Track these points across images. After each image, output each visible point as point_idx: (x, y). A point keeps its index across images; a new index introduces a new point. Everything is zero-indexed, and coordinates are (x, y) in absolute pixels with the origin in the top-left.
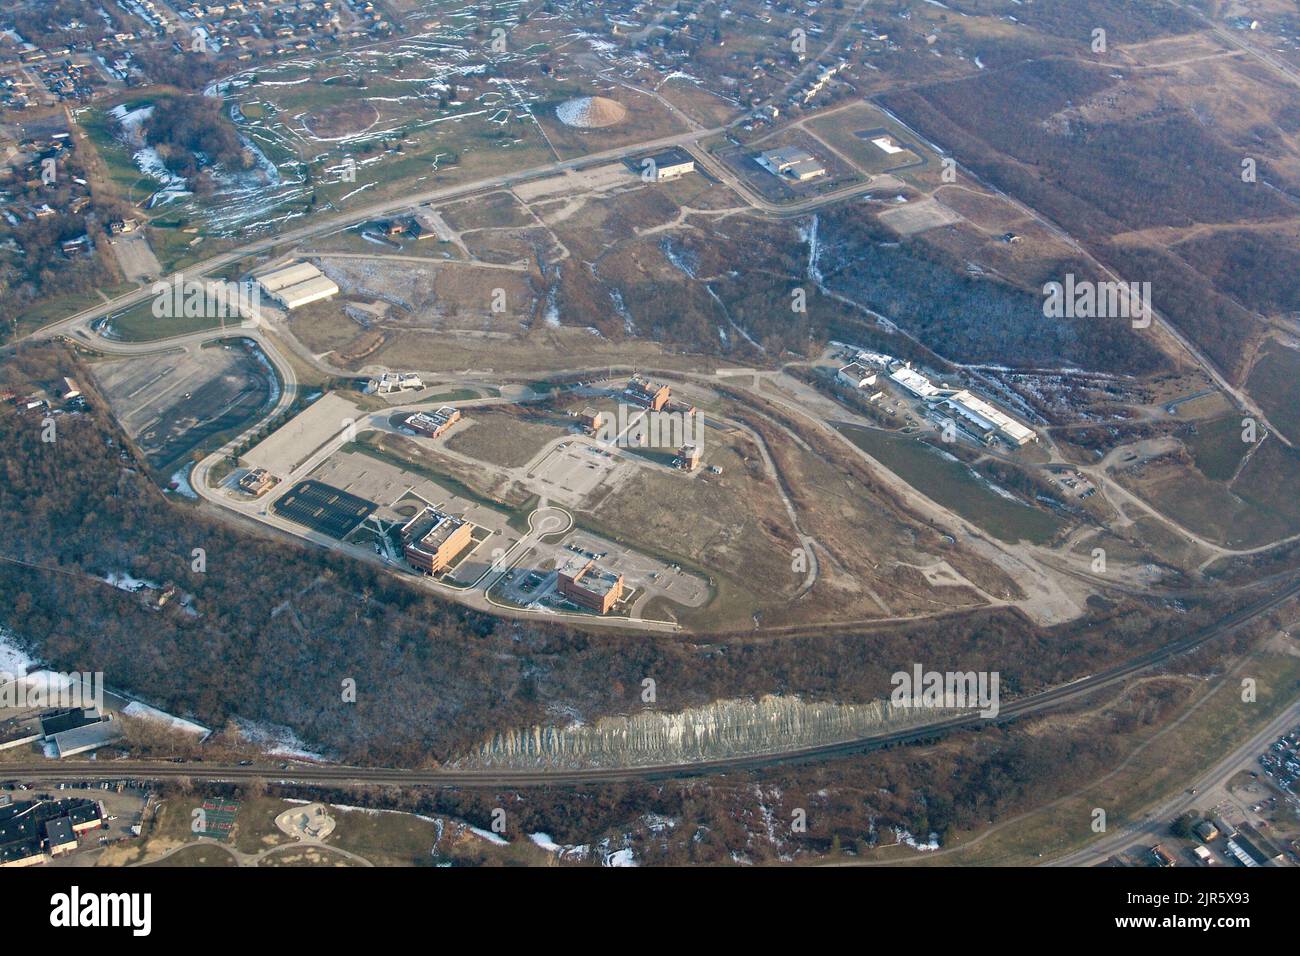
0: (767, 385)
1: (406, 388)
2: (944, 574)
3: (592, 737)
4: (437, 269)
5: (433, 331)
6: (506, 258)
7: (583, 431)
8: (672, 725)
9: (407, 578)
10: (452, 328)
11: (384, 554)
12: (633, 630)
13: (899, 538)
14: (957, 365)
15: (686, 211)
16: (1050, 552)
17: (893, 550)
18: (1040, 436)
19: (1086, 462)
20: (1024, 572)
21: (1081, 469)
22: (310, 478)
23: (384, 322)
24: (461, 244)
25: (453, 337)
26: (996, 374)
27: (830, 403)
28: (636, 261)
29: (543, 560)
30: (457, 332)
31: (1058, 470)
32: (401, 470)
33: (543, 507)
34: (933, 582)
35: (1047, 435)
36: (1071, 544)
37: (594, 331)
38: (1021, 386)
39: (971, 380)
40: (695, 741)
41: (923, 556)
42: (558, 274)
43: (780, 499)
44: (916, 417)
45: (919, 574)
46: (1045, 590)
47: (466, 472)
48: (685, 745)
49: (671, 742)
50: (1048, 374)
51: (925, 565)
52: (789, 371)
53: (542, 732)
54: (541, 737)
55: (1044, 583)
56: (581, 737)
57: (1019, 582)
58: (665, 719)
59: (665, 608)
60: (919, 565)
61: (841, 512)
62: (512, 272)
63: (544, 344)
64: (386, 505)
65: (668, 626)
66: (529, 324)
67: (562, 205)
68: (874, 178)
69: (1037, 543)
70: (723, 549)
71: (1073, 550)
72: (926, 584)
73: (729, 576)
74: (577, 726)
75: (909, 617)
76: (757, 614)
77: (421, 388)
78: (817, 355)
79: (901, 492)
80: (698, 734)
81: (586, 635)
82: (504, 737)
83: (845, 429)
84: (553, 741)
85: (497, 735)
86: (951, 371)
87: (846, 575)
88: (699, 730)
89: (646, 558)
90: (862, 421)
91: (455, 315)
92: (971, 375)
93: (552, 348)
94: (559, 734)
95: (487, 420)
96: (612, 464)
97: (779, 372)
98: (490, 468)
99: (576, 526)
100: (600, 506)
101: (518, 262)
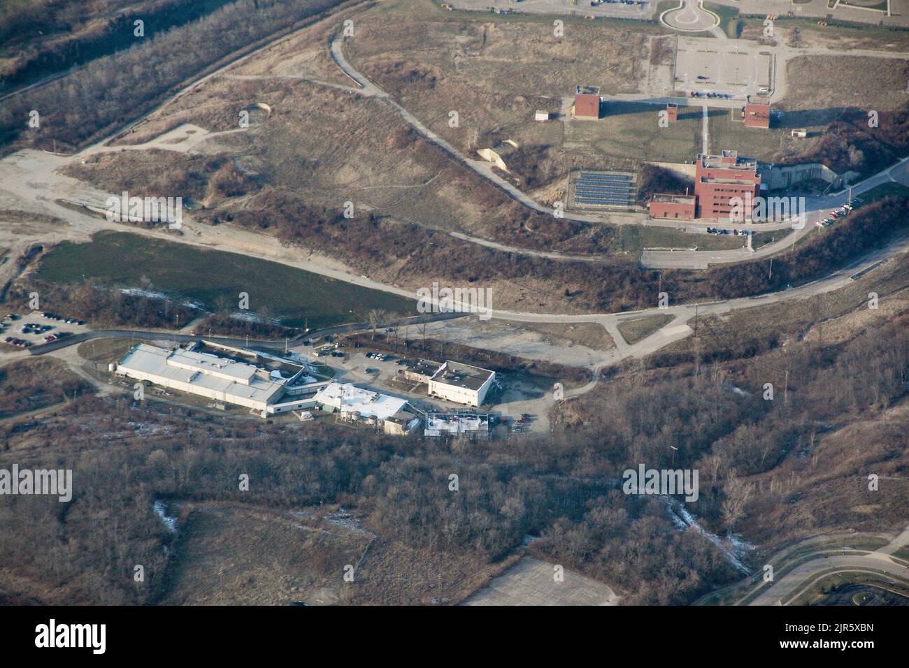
0: (595, 338)
2: (179, 141)
13: (258, 162)
16: (41, 239)
17: (258, 144)
18: (106, 376)
19: (19, 366)
20: (72, 193)
27: (480, 344)
31: (65, 339)
33: (712, 28)
34: (189, 127)
35: (97, 384)
41: (215, 150)
43: (441, 135)
45: (214, 128)
46: (36, 186)
51: (207, 140)
52: (581, 375)
55: (40, 193)
57: (73, 181)
60: (216, 138)
61: (355, 168)
69: (65, 245)
72: (191, 121)
75: (199, 84)
79: (292, 250)
87: (299, 76)
96: (679, 87)
97: (596, 368)
98: (824, 51)
99: (655, 21)
100: (648, 45)
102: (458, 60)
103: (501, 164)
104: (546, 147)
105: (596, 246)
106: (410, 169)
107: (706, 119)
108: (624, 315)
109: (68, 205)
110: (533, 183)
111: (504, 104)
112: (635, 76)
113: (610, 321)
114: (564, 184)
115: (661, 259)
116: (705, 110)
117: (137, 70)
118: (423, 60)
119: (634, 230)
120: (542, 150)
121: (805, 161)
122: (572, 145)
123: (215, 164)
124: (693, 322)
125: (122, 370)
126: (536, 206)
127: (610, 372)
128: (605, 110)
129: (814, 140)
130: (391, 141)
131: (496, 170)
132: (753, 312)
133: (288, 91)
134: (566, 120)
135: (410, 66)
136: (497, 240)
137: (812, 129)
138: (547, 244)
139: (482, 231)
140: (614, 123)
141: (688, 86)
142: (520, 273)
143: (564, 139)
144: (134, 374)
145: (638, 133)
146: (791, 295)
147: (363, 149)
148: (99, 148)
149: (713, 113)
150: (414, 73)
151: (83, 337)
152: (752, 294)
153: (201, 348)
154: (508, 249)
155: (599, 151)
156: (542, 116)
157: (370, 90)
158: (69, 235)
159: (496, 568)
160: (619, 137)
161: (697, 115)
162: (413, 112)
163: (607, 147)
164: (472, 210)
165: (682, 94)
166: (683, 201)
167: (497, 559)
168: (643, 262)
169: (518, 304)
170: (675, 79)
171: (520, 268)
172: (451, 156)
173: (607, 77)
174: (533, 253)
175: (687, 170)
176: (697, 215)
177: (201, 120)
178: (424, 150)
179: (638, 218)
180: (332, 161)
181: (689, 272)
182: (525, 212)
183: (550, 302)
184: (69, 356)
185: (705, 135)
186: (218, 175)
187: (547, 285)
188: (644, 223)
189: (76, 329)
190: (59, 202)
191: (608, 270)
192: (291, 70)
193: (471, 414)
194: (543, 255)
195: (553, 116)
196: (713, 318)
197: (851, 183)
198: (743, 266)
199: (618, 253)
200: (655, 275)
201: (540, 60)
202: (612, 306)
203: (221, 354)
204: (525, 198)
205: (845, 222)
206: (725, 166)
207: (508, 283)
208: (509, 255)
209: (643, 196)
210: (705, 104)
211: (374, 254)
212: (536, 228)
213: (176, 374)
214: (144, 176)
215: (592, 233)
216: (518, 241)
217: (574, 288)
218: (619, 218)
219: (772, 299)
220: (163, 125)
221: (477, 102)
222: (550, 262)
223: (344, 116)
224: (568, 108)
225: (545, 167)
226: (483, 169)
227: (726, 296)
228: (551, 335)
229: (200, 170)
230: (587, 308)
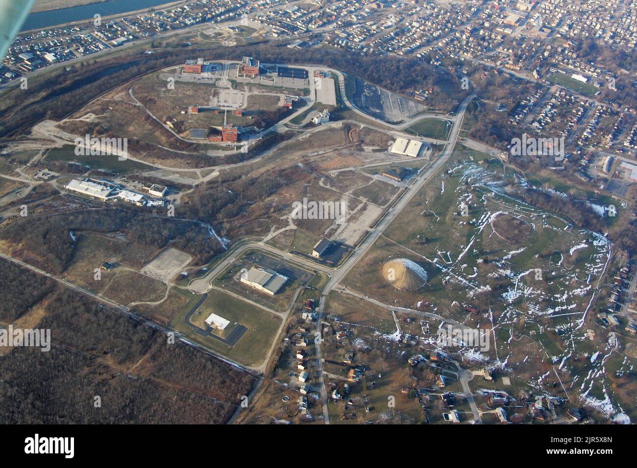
0: (194, 176)
2: (87, 118)
11: (262, 66)
14: (113, 208)
15: (292, 226)
16: (49, 147)
17: (108, 119)
18: (63, 189)
19: (40, 186)
20: (58, 133)
21: (42, 182)
22: (307, 80)
23: (360, 145)
24: (369, 175)
27: (164, 178)
28: (290, 195)
31: (53, 177)
33: (229, 86)
34: (90, 114)
35: (61, 191)
36: (41, 152)
41: (97, 121)
42: (315, 175)
43: (157, 117)
44: (123, 184)
45: (97, 114)
46: (48, 131)
47: (263, 90)
51: (95, 118)
52: (190, 187)
55: (49, 133)
57: (58, 129)
60: (97, 117)
61: (134, 126)
64: (276, 77)
66: (306, 160)
67: (351, 208)
68: (210, 287)
69: (56, 149)
70: (164, 89)
71: (40, 150)
72: (91, 112)
73: (157, 83)
75: (94, 101)
78: (182, 198)
86: (115, 205)
87: (120, 99)
96: (220, 104)
97: (194, 185)
98: (257, 93)
99: (215, 84)
100: (212, 91)
101: (336, 174)
102: (162, 96)
103: (172, 126)
104: (183, 122)
105: (196, 150)
106: (148, 127)
107: (226, 113)
108: (202, 169)
109: (57, 137)
110: (180, 132)
111: (173, 109)
112: (208, 100)
113: (198, 171)
114: (188, 132)
115: (212, 153)
116: (226, 111)
117: (77, 97)
118: (153, 96)
119: (206, 145)
120: (182, 123)
121: (250, 126)
122: (190, 121)
123: (97, 125)
124: (220, 171)
125: (67, 187)
126: (180, 138)
127: (197, 186)
128: (200, 111)
129: (253, 119)
130: (143, 119)
131: (170, 127)
132: (236, 168)
133: (117, 104)
134: (190, 113)
135: (149, 97)
136: (170, 148)
137: (253, 116)
138: (183, 149)
139: (166, 145)
140: (202, 114)
141: (222, 104)
142: (175, 157)
143: (188, 119)
144: (71, 188)
145: (208, 117)
146: (245, 163)
147: (136, 121)
148: (66, 120)
149: (228, 111)
150: (150, 99)
151: (58, 177)
152: (235, 163)
153: (89, 181)
154: (172, 150)
155: (198, 123)
156: (183, 112)
157: (139, 104)
158: (57, 146)
159: (160, 250)
160: (202, 118)
161: (223, 112)
162: (150, 110)
163: (199, 121)
164: (164, 139)
165: (220, 106)
166: (219, 137)
167: (161, 247)
168: (208, 154)
169: (174, 166)
170: (219, 102)
171: (176, 156)
172: (159, 123)
173: (201, 101)
174: (179, 152)
175: (220, 128)
176: (222, 141)
177: (93, 112)
178: (152, 121)
179: (207, 142)
180: (128, 124)
181: (220, 157)
182: (177, 140)
183: (182, 166)
184: (54, 183)
185: (225, 118)
186: (97, 128)
187: (182, 161)
188: (209, 143)
189: (56, 174)
190: (54, 136)
191: (198, 157)
192: (118, 98)
193: (160, 199)
194: (182, 152)
195: (186, 112)
196: (225, 170)
197: (262, 131)
198: (233, 155)
199: (201, 151)
200: (211, 158)
201: (184, 96)
202: (199, 166)
203: (94, 182)
204: (177, 136)
205: (260, 143)
206: (229, 128)
207: (172, 160)
208: (172, 152)
209: (208, 135)
210: (226, 109)
211: (137, 151)
212: (180, 144)
213: (82, 188)
214: (78, 128)
215: (195, 146)
216: (175, 148)
217: (189, 162)
218: (202, 141)
219: (240, 164)
220: (84, 113)
221: (166, 108)
222: (183, 154)
223: (131, 111)
224: (190, 110)
225: (183, 128)
226: (167, 127)
227: (228, 163)
228: (182, 175)
229: (92, 126)
230: (192, 167)
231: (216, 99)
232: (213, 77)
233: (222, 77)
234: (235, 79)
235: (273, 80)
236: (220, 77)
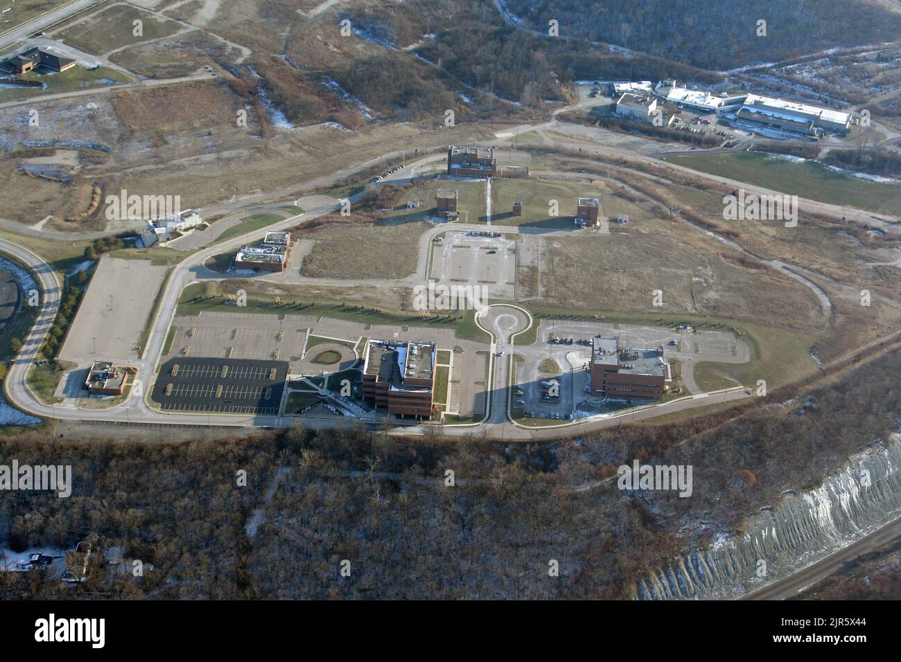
1: (186, 230)
3: (742, 548)
4: (110, 99)
5: (152, 167)
6: (182, 71)
7: (446, 219)
8: (817, 504)
9: (400, 432)
10: (173, 158)
11: (347, 414)
12: (707, 407)
13: (843, 242)
14: (721, 73)
17: (850, 254)
22: (169, 357)
23: (83, 171)
25: (180, 168)
26: (763, 70)
28: (326, 44)
29: (539, 362)
30: (184, 161)
32: (276, 316)
37: (335, 125)
38: (798, 76)
39: (746, 83)
40: (844, 514)
41: (882, 252)
42: (255, 75)
43: (704, 233)
44: (726, 130)
47: (357, 296)
48: (837, 524)
49: (822, 524)
50: (814, 59)
52: (563, 118)
53: (686, 563)
54: (688, 568)
56: (731, 552)
58: (807, 498)
59: (717, 373)
60: (889, 261)
62: (203, 82)
63: (291, 150)
64: (295, 359)
65: (736, 393)
66: (261, 134)
70: (713, 295)
73: (747, 320)
74: (721, 540)
76: (813, 350)
77: (203, 227)
78: (576, 98)
80: (844, 505)
81: (666, 428)
82: (648, 582)
83: (672, 158)
84: (703, 568)
85: (638, 583)
86: (720, 80)
87: (845, 287)
88: (844, 500)
89: (645, 328)
90: (677, 147)
91: (166, 143)
92: (742, 78)
93: (302, 153)
94: (706, 557)
95: (326, 235)
96: (511, 244)
97: (554, 122)
98: (380, 284)
99: (538, 316)
100: (541, 289)
101: (199, 71)
107: (488, 214)
112: (551, 255)
116: (489, 223)
134: (603, 217)
137: (401, 212)
141: (502, 244)
149: (483, 220)
161: (496, 218)
165: (509, 238)
170: (515, 251)
173: (574, 252)
185: (489, 201)
195: (614, 220)
201: (636, 270)
210: (488, 227)
224: (603, 225)
231: (527, 259)
232: (546, 352)
233: (511, 350)
234: (462, 343)
235: (313, 341)
236: (522, 351)
